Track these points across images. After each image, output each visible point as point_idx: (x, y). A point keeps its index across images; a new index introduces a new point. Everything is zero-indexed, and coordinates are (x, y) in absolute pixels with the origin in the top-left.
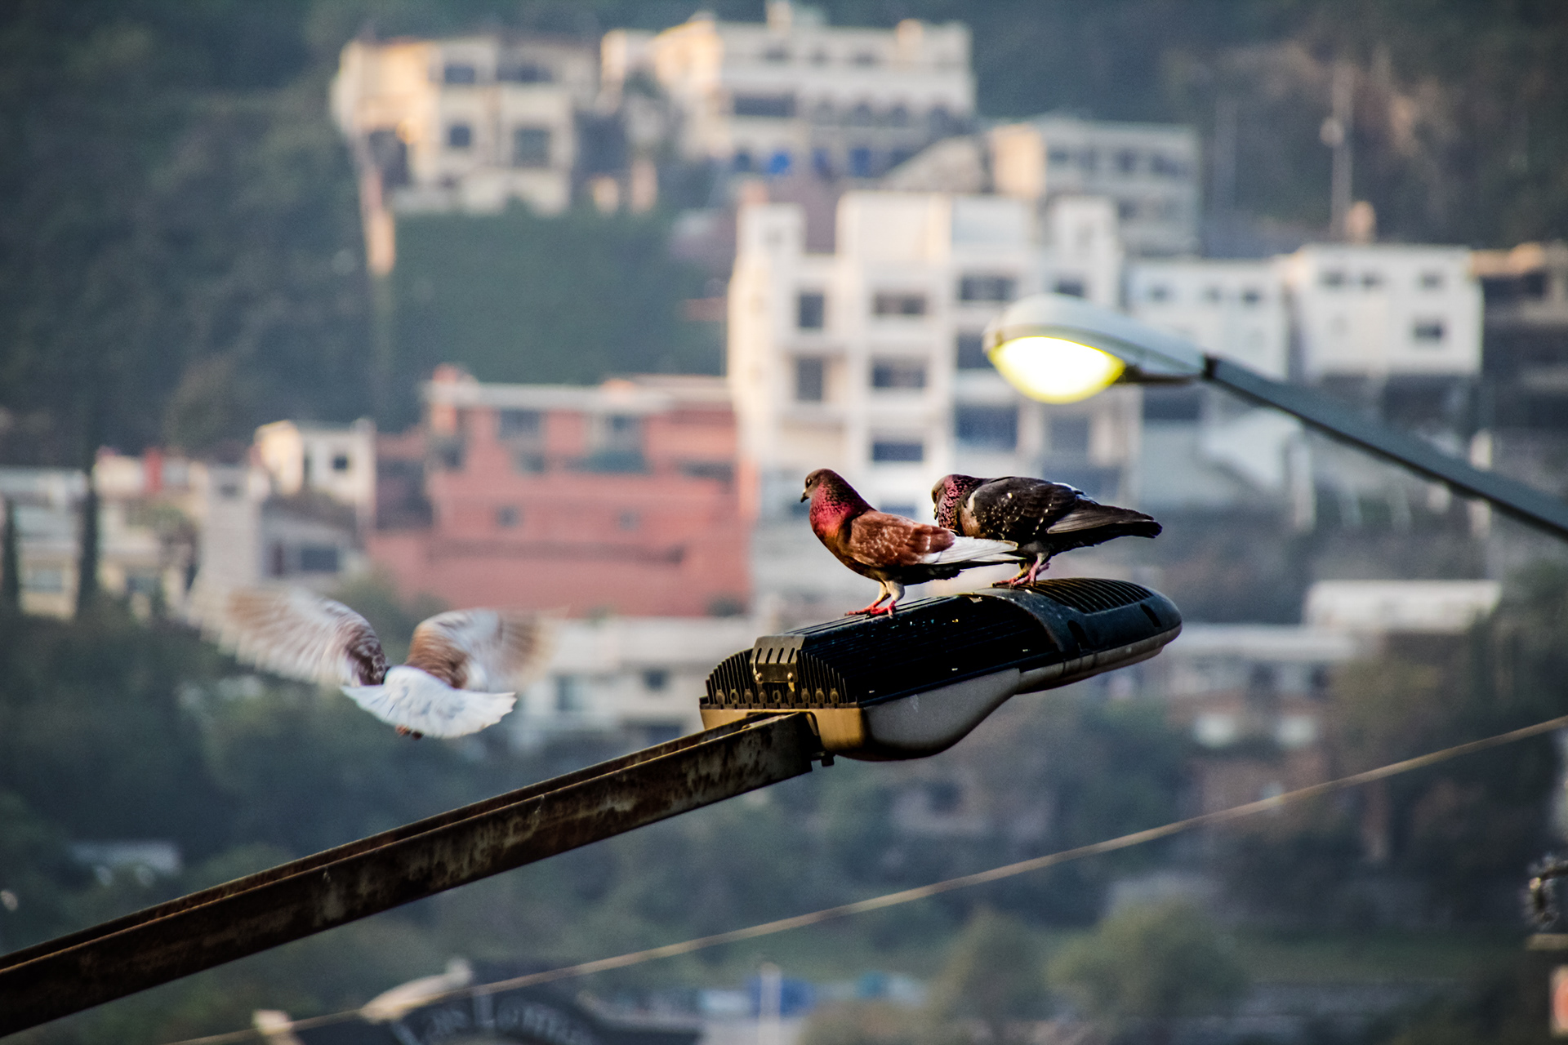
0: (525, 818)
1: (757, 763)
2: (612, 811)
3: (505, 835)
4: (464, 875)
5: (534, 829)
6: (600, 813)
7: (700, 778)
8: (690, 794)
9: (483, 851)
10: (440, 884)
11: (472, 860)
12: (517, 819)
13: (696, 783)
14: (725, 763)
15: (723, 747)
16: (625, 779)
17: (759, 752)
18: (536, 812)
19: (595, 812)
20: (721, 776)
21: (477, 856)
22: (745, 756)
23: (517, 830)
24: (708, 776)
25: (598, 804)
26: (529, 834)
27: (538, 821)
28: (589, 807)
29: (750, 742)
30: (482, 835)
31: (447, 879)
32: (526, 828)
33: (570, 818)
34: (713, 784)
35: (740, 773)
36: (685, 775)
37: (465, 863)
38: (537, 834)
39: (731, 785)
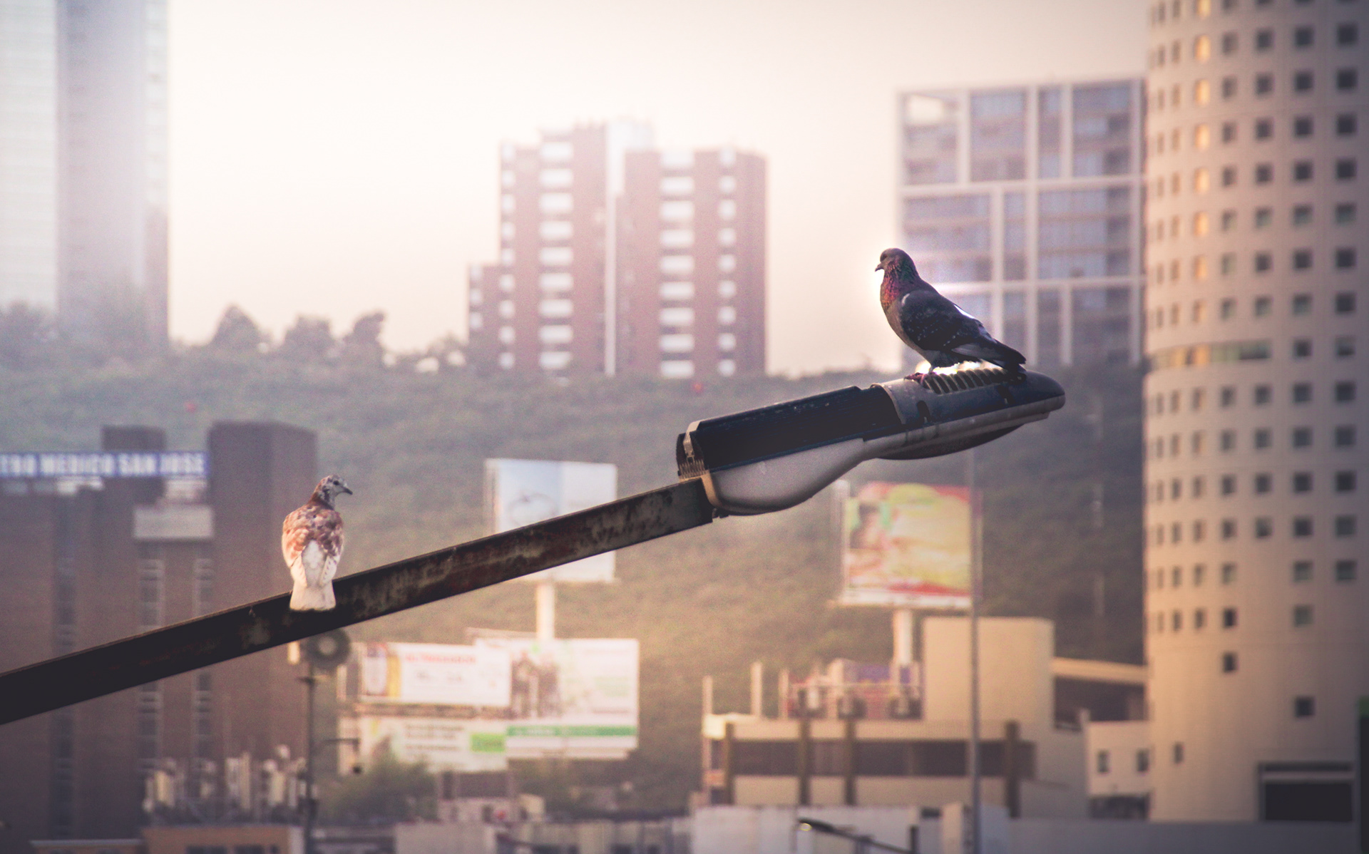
0: (438, 564)
1: (659, 518)
2: (520, 558)
3: (419, 577)
4: (383, 608)
5: (447, 572)
6: (509, 560)
7: (605, 531)
8: (595, 542)
9: (398, 591)
10: (359, 616)
11: (388, 598)
12: (431, 566)
13: (601, 535)
14: (628, 518)
15: (626, 507)
16: (532, 533)
17: (660, 510)
18: (449, 560)
19: (503, 559)
20: (624, 530)
21: (394, 594)
22: (646, 513)
23: (430, 574)
24: (612, 529)
25: (507, 553)
26: (442, 577)
27: (450, 567)
28: (499, 555)
29: (652, 502)
30: (398, 579)
31: (366, 613)
32: (439, 572)
33: (480, 564)
34: (617, 535)
35: (643, 526)
36: (590, 529)
37: (383, 600)
38: (450, 577)
39: (635, 535)
